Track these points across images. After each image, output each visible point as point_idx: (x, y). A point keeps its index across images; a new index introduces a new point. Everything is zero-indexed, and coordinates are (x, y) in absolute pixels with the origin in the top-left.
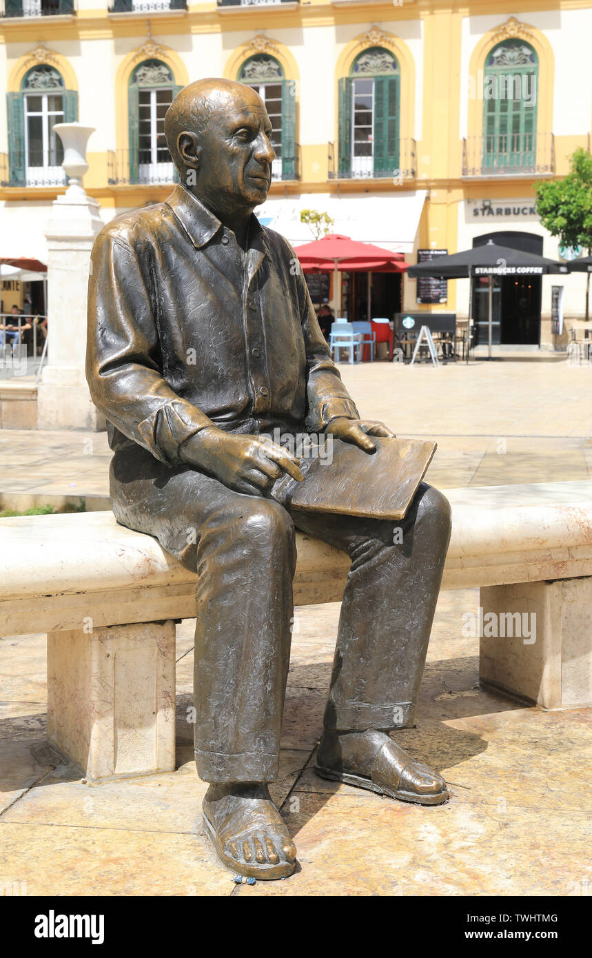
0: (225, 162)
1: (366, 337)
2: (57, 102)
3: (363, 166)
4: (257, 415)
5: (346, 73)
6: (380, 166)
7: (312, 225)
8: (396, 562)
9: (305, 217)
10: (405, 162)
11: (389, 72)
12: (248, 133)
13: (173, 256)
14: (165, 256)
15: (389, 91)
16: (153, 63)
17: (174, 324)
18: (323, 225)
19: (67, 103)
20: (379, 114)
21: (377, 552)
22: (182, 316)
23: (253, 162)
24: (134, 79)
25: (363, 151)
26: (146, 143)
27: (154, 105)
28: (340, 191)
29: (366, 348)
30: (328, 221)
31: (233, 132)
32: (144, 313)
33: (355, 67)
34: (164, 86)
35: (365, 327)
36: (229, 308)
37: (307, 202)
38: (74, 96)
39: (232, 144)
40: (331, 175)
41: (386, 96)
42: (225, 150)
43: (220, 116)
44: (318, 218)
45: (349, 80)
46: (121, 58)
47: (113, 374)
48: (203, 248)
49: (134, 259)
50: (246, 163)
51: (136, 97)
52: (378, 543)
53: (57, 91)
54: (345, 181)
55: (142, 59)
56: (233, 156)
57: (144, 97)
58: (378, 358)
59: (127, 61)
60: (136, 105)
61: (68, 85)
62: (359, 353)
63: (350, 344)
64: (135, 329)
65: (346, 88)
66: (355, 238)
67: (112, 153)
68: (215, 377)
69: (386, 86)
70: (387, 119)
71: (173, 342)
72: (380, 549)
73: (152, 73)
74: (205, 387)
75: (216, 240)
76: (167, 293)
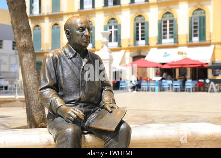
0: (76, 36)
1: (196, 85)
2: (116, 27)
3: (196, 40)
4: (82, 102)
5: (191, 16)
6: (201, 39)
7: (181, 55)
8: (114, 143)
9: (179, 53)
10: (207, 38)
11: (203, 15)
12: (83, 29)
13: (62, 60)
14: (60, 61)
15: (203, 20)
16: (140, 16)
17: (61, 78)
18: (184, 55)
19: (118, 27)
20: (200, 26)
21: (109, 140)
22: (63, 76)
23: (83, 36)
24: (135, 20)
25: (196, 35)
26: (138, 36)
27: (140, 26)
28: (189, 46)
29: (196, 88)
30: (185, 54)
31: (78, 29)
32: (53, 76)
33: (193, 14)
34: (143, 21)
35: (196, 82)
36: (76, 74)
37: (180, 49)
38: (120, 25)
39: (78, 32)
40: (187, 42)
41: (202, 21)
42: (76, 33)
43: (75, 25)
44: (182, 54)
45: (192, 18)
46: (132, 15)
47: (43, 91)
48: (71, 59)
49: (52, 61)
50: (82, 36)
51: (136, 25)
52: (110, 138)
53: (116, 24)
54: (191, 43)
55: (137, 15)
56: (78, 35)
57: (138, 24)
58: (200, 91)
59: (133, 16)
60: (136, 27)
61: (119, 23)
62: (194, 90)
63: (191, 87)
64: (50, 80)
65: (191, 20)
66: (192, 59)
67: (129, 39)
68: (71, 92)
69: (202, 19)
70: (202, 27)
71: (60, 83)
72: (110, 140)
73: (140, 18)
74: (68, 95)
75: (75, 56)
76: (60, 70)
